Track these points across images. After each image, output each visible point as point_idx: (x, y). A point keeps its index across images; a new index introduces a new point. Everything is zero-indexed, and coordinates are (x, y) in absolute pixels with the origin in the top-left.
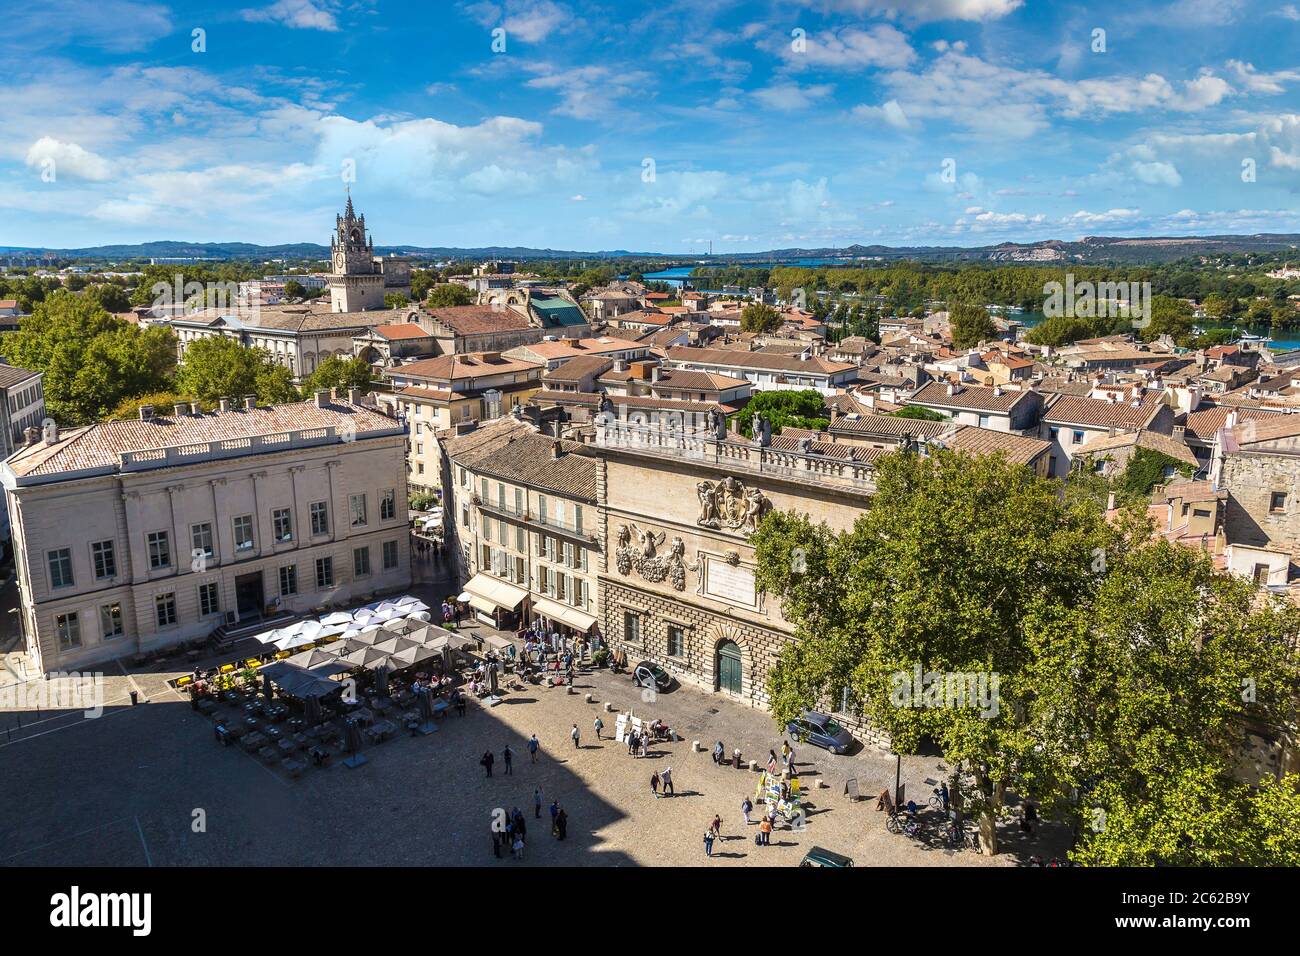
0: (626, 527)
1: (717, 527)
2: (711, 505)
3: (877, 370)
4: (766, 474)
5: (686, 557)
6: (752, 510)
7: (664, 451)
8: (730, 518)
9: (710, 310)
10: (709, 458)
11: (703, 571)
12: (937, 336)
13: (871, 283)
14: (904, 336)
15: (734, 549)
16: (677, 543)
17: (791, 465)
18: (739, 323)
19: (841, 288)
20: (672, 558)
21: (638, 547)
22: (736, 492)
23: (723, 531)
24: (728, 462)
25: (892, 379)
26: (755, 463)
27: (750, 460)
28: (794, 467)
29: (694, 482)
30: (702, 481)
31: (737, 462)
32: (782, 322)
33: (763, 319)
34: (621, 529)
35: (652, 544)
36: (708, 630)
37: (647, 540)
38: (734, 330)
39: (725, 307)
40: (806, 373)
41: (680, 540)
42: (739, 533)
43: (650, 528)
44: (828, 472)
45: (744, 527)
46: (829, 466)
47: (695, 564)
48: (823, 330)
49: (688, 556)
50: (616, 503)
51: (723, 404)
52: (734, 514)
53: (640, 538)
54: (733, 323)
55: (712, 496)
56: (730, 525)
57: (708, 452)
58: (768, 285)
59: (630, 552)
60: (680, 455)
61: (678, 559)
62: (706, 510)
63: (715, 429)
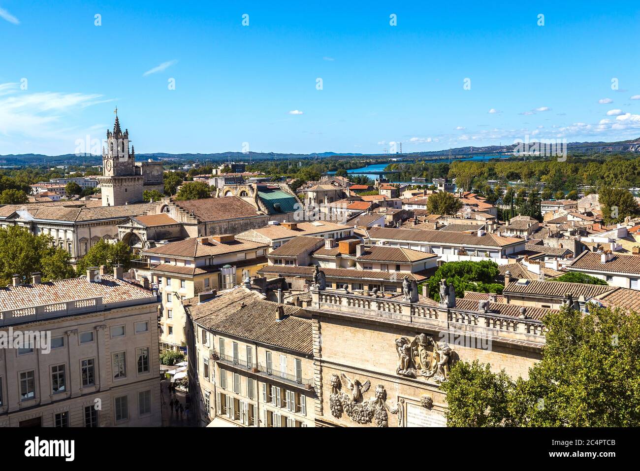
0: (338, 377)
1: (413, 376)
2: (408, 358)
3: (541, 243)
5: (388, 402)
6: (442, 362)
7: (368, 313)
8: (423, 368)
9: (402, 197)
10: (404, 318)
11: (403, 414)
12: (590, 214)
13: (532, 172)
14: (562, 215)
15: (428, 395)
16: (380, 390)
17: (473, 323)
18: (425, 208)
19: (508, 177)
20: (376, 403)
21: (348, 393)
22: (428, 346)
23: (418, 379)
24: (421, 321)
25: (554, 250)
26: (443, 322)
27: (439, 319)
28: (476, 324)
30: (399, 337)
31: (428, 321)
32: (461, 206)
33: (445, 203)
34: (334, 379)
35: (359, 391)
37: (355, 388)
38: (422, 213)
39: (414, 194)
40: (482, 246)
41: (383, 387)
42: (431, 381)
43: (357, 378)
44: (504, 328)
45: (436, 375)
46: (505, 323)
47: (396, 408)
48: (495, 211)
49: (390, 401)
50: (329, 357)
51: (415, 273)
52: (427, 365)
53: (349, 386)
54: (421, 207)
55: (408, 350)
56: (424, 375)
57: (403, 313)
58: (448, 176)
59: (341, 398)
60: (381, 316)
61: (381, 403)
62: (403, 362)
63: (409, 294)
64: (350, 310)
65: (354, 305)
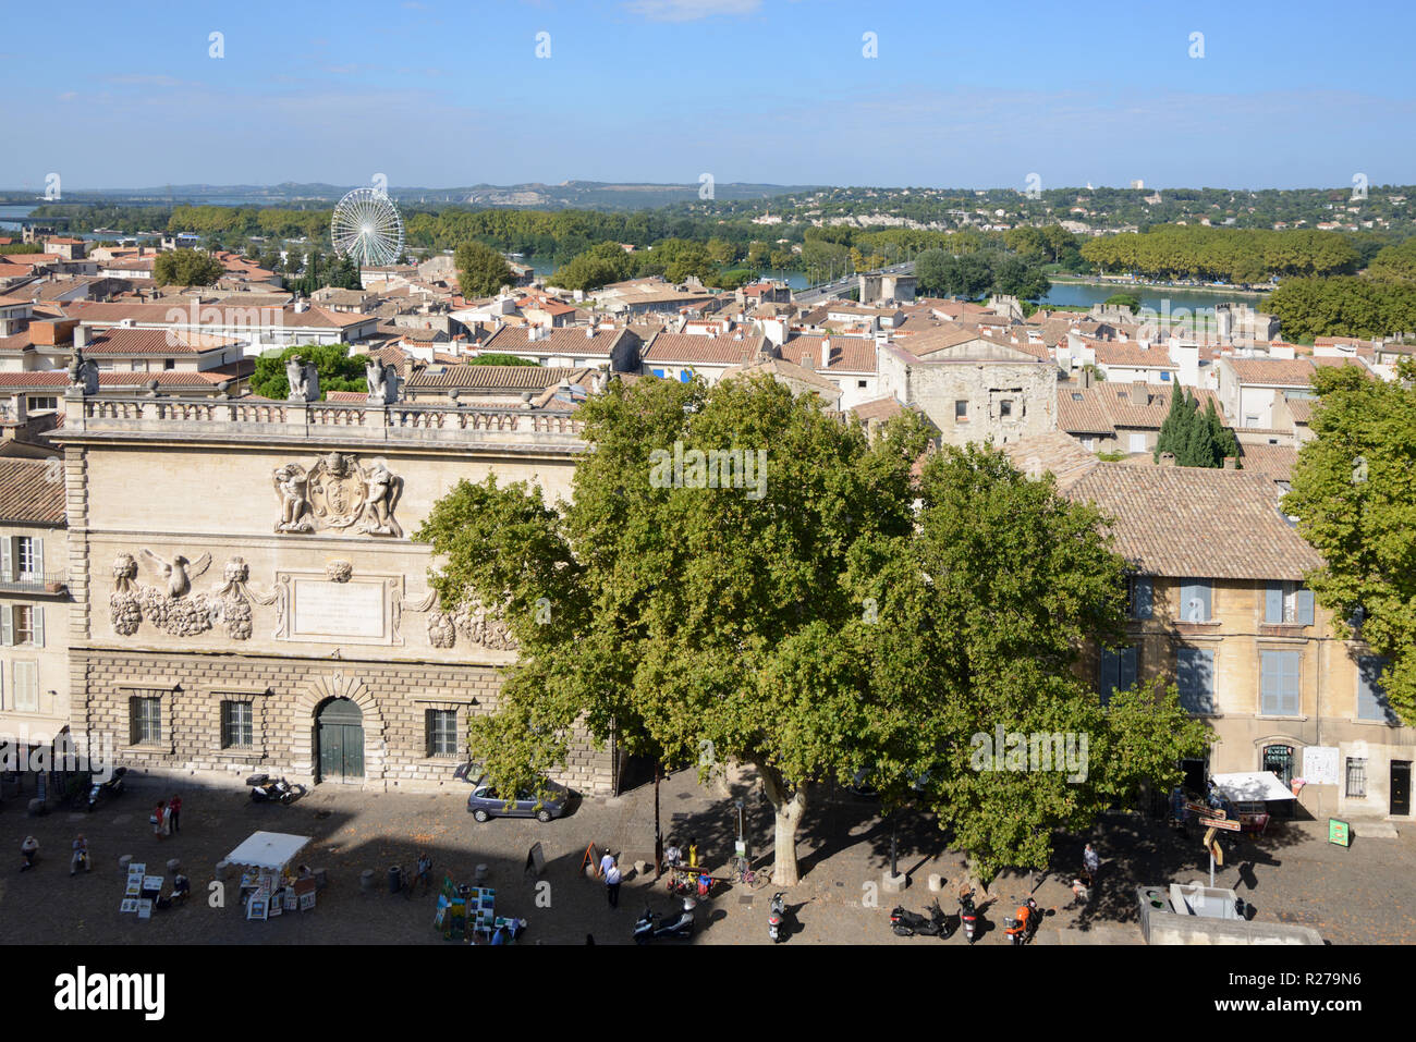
0: (131, 558)
1: (310, 530)
2: (300, 500)
3: (392, 323)
4: (393, 440)
5: (252, 585)
6: (374, 496)
7: (208, 429)
8: (332, 515)
9: (91, 259)
10: (292, 431)
11: (284, 601)
12: (442, 284)
13: (324, 227)
14: (400, 286)
15: (343, 560)
16: (237, 567)
17: (434, 425)
18: (147, 275)
19: (283, 233)
20: (227, 591)
21: (154, 585)
22: (343, 472)
23: (319, 534)
24: (329, 430)
26: (375, 429)
27: (366, 423)
28: (440, 426)
29: (268, 466)
30: (282, 463)
31: (343, 431)
32: (221, 272)
33: (190, 267)
34: (123, 562)
35: (185, 577)
36: (299, 691)
37: (176, 572)
38: (144, 284)
39: (114, 254)
40: (307, 328)
41: (241, 561)
42: (349, 533)
43: (180, 552)
44: (494, 427)
45: (360, 523)
47: (271, 593)
48: (278, 280)
49: (257, 584)
50: (109, 522)
51: (207, 371)
52: (341, 508)
53: (161, 570)
54: (137, 275)
55: (301, 486)
56: (336, 524)
57: (289, 421)
58: (168, 228)
59: (139, 597)
60: (239, 431)
61: (237, 589)
62: (291, 508)
63: (301, 385)
64: (164, 428)
65: (174, 416)
